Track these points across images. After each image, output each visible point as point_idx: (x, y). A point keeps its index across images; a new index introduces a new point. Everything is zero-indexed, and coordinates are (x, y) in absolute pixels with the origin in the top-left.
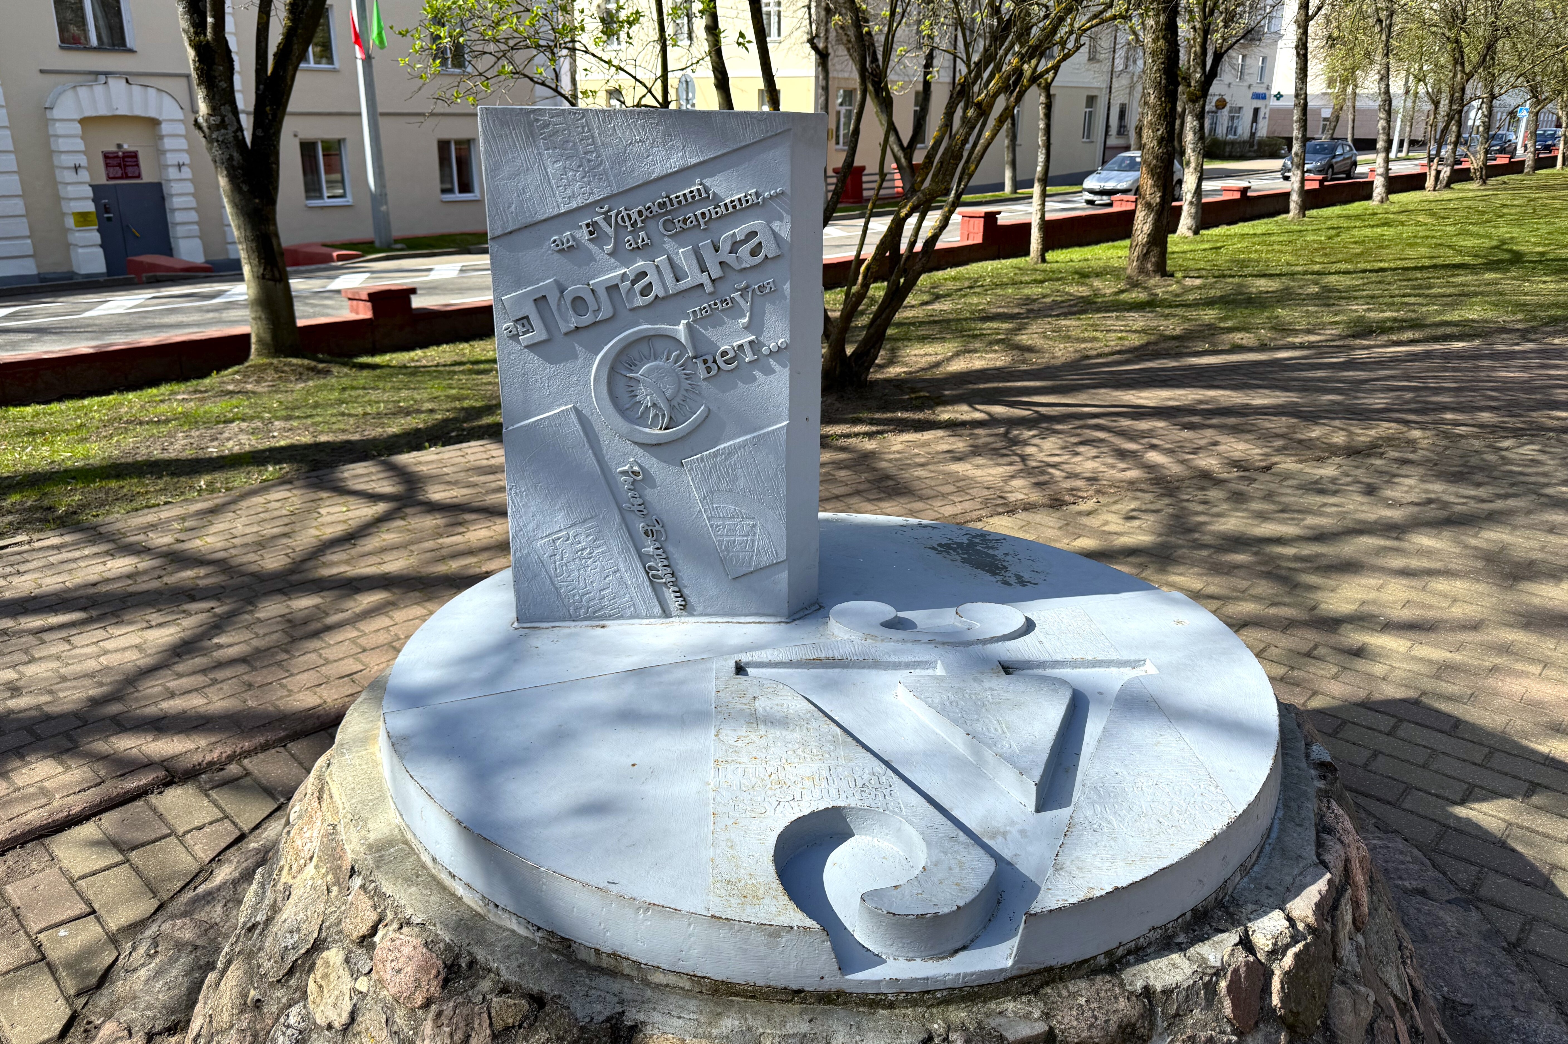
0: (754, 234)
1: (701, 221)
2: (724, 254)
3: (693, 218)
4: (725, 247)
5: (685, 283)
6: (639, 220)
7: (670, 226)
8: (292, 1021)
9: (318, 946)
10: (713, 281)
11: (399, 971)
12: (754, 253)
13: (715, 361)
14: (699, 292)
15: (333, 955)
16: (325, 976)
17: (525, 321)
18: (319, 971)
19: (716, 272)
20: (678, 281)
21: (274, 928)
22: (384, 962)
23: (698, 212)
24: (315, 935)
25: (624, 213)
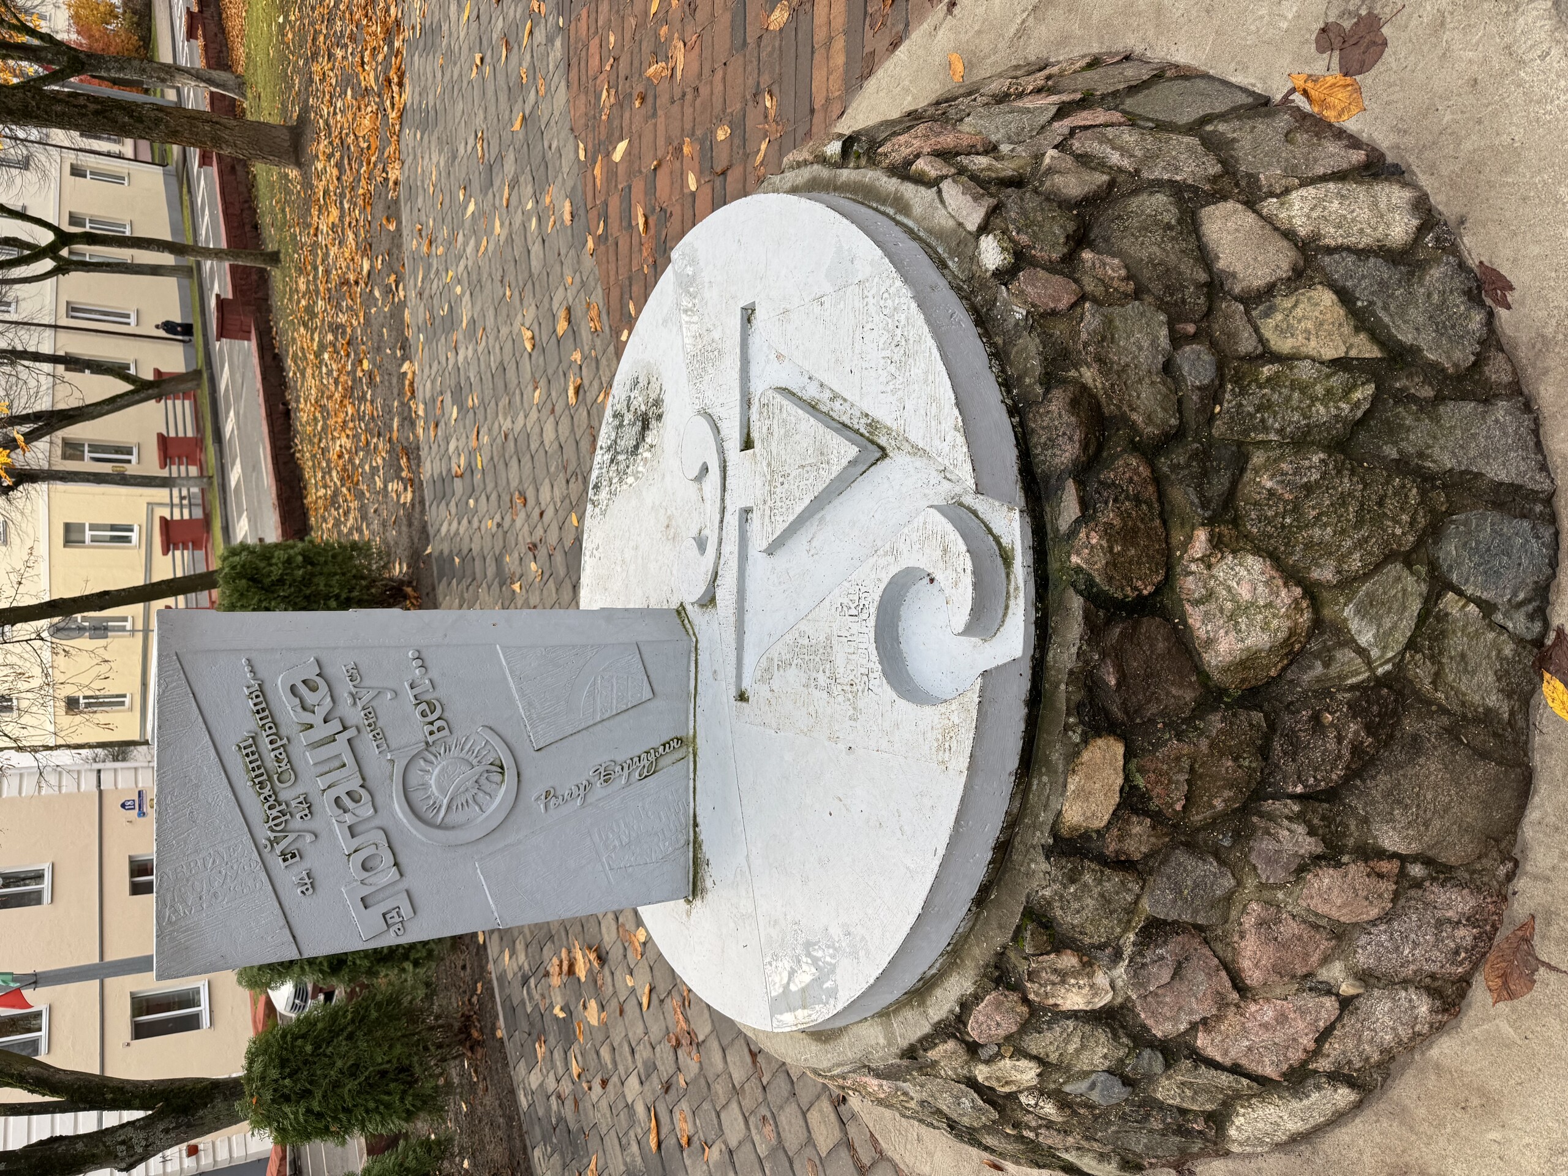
0: (293, 689)
1: (279, 743)
2: (317, 719)
3: (277, 752)
4: (308, 718)
5: (347, 758)
6: (278, 808)
7: (285, 777)
8: (1032, 1102)
9: (972, 1083)
10: (345, 728)
11: (998, 1024)
12: (314, 689)
13: (432, 723)
14: (355, 743)
15: (981, 1073)
16: (998, 1079)
17: (388, 916)
18: (994, 1084)
19: (335, 726)
20: (344, 765)
21: (954, 1116)
22: (990, 1036)
23: (270, 747)
24: (963, 1087)
25: (271, 823)
